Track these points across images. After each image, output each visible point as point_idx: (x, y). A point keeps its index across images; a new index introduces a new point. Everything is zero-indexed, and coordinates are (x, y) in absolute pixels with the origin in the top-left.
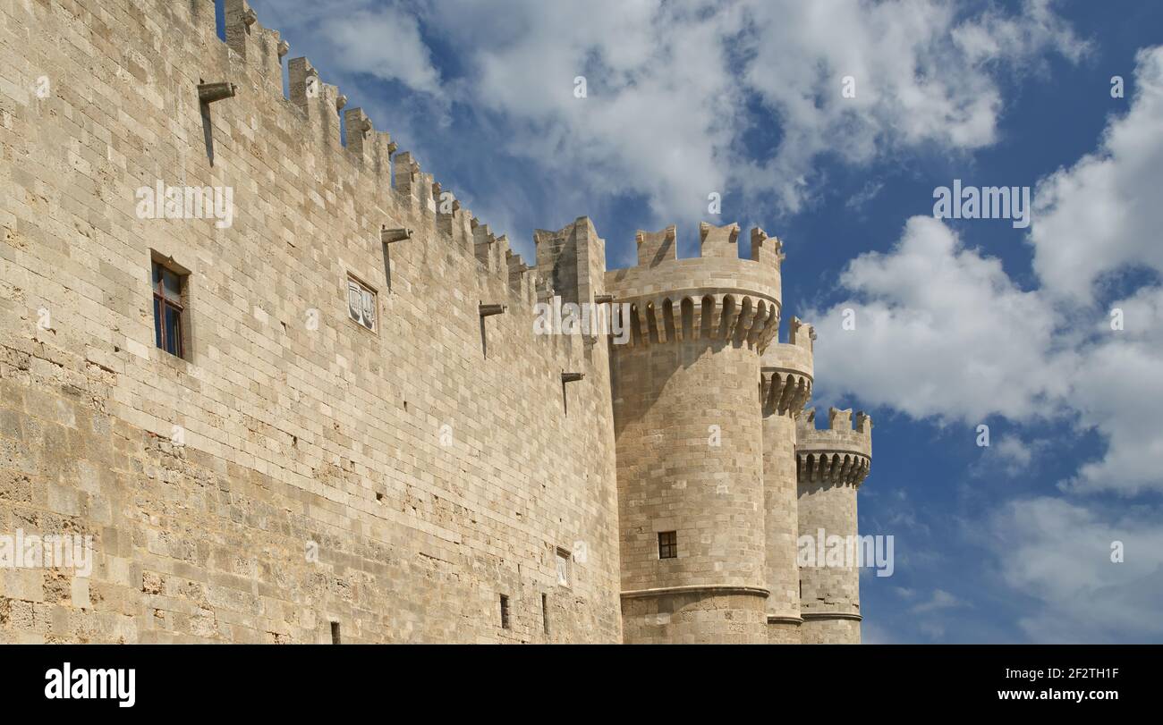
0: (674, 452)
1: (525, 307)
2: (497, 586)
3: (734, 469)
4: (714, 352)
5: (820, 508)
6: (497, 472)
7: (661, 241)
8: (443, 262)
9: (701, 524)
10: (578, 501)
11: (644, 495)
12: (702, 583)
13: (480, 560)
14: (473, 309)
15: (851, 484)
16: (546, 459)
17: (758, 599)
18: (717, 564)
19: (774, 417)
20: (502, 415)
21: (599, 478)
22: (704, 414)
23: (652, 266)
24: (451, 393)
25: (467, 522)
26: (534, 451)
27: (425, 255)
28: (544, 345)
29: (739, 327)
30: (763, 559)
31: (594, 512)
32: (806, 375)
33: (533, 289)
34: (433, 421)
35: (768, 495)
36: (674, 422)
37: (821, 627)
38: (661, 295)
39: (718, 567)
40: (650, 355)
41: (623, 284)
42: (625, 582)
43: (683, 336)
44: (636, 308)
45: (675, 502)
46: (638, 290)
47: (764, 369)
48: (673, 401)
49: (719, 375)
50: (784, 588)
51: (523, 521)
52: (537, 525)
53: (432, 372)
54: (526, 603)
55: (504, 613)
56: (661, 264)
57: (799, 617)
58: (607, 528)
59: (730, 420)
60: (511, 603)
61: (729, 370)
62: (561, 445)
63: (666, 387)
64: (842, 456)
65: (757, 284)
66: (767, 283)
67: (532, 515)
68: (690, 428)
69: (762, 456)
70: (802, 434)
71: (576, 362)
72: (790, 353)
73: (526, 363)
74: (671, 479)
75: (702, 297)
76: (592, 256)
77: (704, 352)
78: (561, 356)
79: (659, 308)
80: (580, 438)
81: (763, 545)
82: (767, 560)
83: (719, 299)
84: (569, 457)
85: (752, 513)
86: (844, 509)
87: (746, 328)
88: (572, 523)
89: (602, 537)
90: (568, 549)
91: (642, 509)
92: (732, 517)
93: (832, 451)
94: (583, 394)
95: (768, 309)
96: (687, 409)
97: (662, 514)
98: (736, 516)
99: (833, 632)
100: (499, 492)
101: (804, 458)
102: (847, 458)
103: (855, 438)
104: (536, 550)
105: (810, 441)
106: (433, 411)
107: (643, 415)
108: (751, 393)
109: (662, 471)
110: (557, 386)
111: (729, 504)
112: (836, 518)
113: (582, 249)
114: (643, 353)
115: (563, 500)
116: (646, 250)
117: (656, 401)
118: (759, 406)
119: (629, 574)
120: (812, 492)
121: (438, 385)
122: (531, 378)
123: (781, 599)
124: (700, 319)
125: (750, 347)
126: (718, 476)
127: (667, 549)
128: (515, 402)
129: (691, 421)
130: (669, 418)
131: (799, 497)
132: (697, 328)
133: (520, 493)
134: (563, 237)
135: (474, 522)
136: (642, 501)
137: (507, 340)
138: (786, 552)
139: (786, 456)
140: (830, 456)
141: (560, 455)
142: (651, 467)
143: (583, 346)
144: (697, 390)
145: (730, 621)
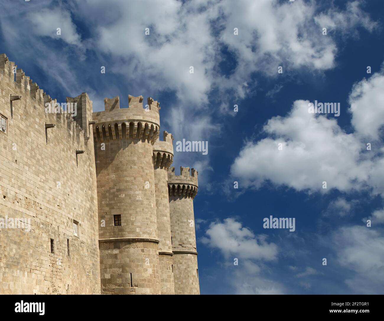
0: (119, 183)
1: (62, 125)
2: (49, 235)
3: (143, 190)
4: (134, 144)
5: (178, 207)
6: (50, 189)
7: (113, 102)
8: (32, 108)
9: (131, 212)
10: (82, 201)
11: (108, 200)
12: (132, 237)
13: (43, 224)
14: (42, 125)
15: (190, 197)
16: (69, 184)
17: (154, 244)
18: (137, 229)
19: (159, 170)
20: (53, 166)
21: (90, 192)
22: (131, 168)
23: (110, 111)
24: (34, 157)
25: (38, 208)
26: (65, 181)
27: (26, 105)
28: (69, 139)
29: (144, 134)
30: (156, 227)
31: (88, 206)
32: (171, 153)
33: (65, 118)
34: (27, 168)
35: (157, 201)
36: (119, 171)
37: (181, 257)
38: (114, 122)
39: (138, 230)
40: (110, 144)
41: (99, 117)
42: (101, 235)
43: (122, 137)
44: (104, 126)
45: (121, 202)
46: (105, 120)
47: (154, 151)
48: (119, 162)
49: (137, 153)
50: (165, 240)
51: (60, 209)
52: (65, 210)
53: (26, 149)
54: (60, 242)
55: (52, 246)
56: (114, 110)
57: (172, 252)
58: (93, 212)
59: (141, 170)
60: (55, 242)
61: (140, 151)
62: (75, 179)
63: (116, 157)
64: (186, 186)
65: (151, 118)
66: (154, 118)
67: (64, 206)
68: (125, 173)
69: (154, 185)
70: (170, 177)
71: (81, 146)
72: (164, 145)
73: (62, 146)
74: (118, 193)
75: (129, 123)
76: (88, 107)
77: (130, 144)
78: (76, 144)
79: (113, 126)
80: (83, 176)
81: (156, 221)
82: (158, 228)
83: (136, 123)
84: (78, 183)
85: (151, 208)
86: (188, 207)
87: (146, 135)
88: (79, 210)
89: (91, 216)
90: (78, 221)
91: (107, 205)
92: (143, 209)
93: (182, 184)
94: (84, 159)
95: (155, 128)
96: (124, 165)
97: (115, 207)
98: (145, 209)
99: (186, 259)
100: (51, 196)
101: (171, 186)
102: (188, 187)
103: (191, 179)
104: (65, 221)
105: (173, 180)
106: (27, 164)
107: (107, 167)
108: (149, 160)
109: (115, 190)
110: (74, 155)
111: (142, 204)
112: (185, 211)
113: (84, 104)
115: (76, 201)
116: (108, 105)
117: (112, 162)
118: (153, 165)
119: (102, 232)
120: (175, 200)
121: (29, 154)
122: (64, 152)
123: (164, 245)
124: (129, 131)
125: (148, 142)
126: (137, 192)
127: (117, 222)
128: (58, 161)
129: (126, 170)
130: (117, 169)
131: (169, 202)
132: (128, 134)
133: (59, 197)
134: (77, 100)
135: (41, 208)
136: (107, 202)
137: (55, 137)
138: (165, 224)
139: (164, 185)
140: (181, 186)
141: (75, 183)
142: (110, 188)
143: (84, 140)
144: (128, 158)
145: (143, 253)
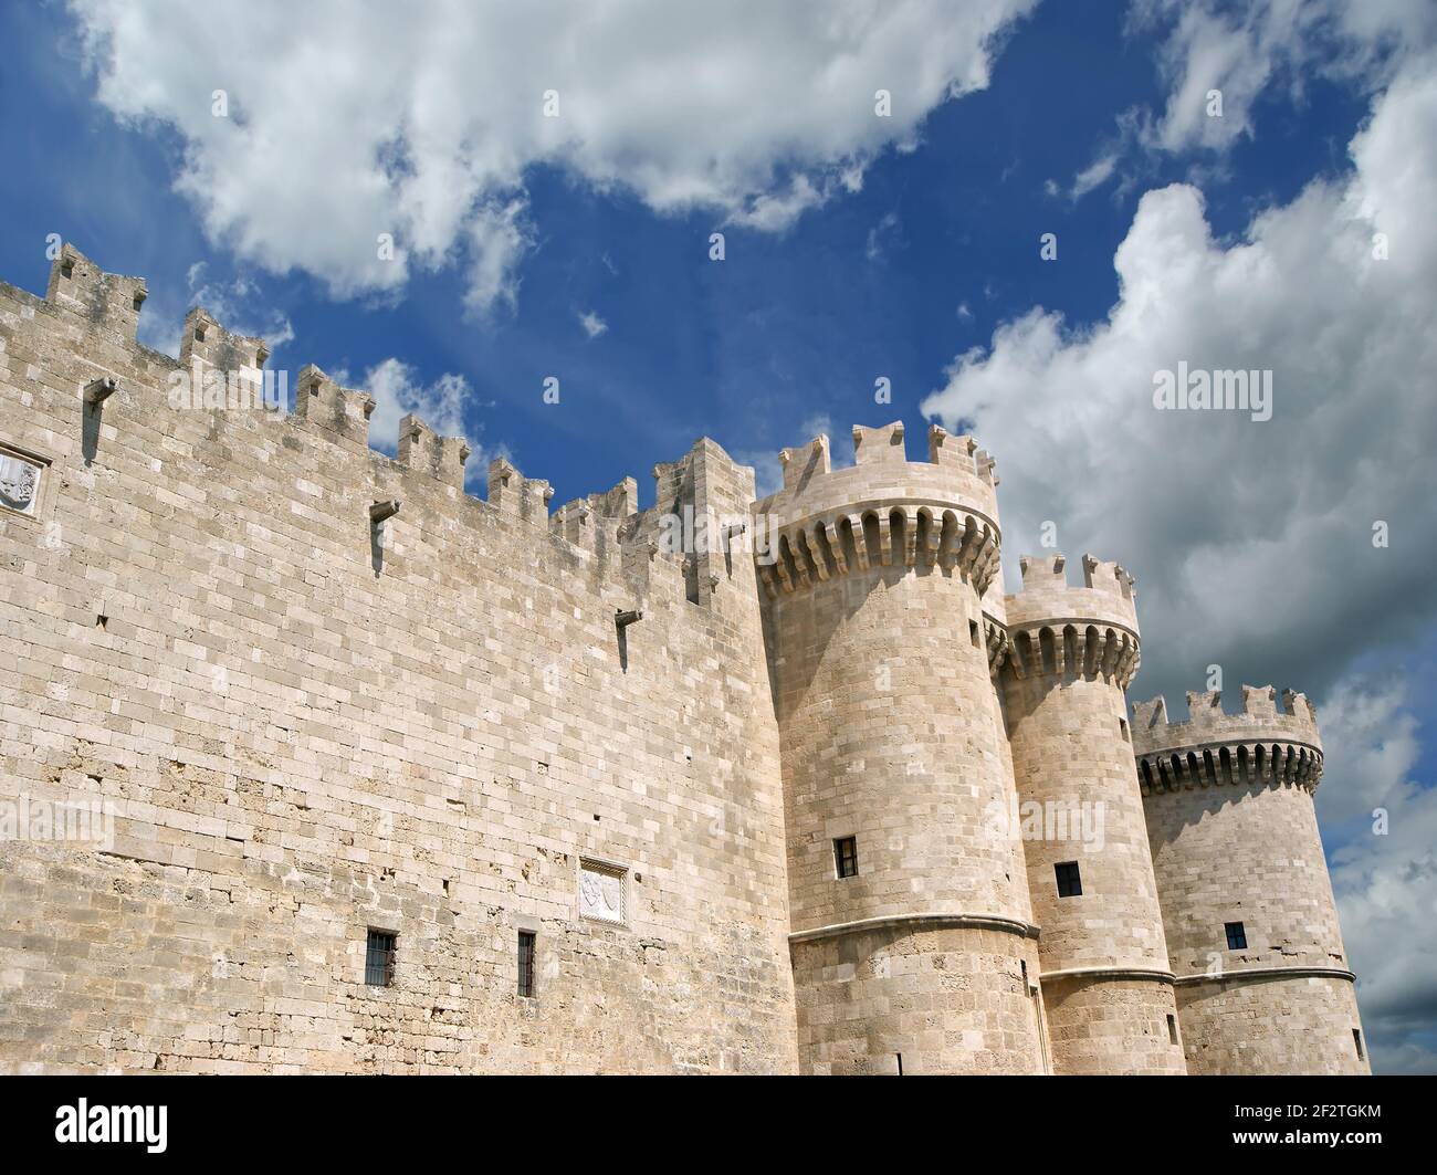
0: (846, 722)
4: (889, 586)
7: (809, 457)
9: (887, 820)
11: (814, 787)
12: (895, 912)
18: (914, 880)
22: (881, 664)
36: (845, 681)
38: (812, 517)
39: (916, 885)
40: (812, 597)
42: (797, 918)
43: (848, 566)
44: (786, 539)
45: (853, 791)
46: (787, 518)
48: (842, 653)
49: (900, 611)
56: (811, 481)
63: (834, 637)
65: (940, 492)
66: (955, 489)
68: (863, 686)
74: (845, 759)
75: (862, 513)
77: (876, 585)
79: (811, 532)
83: (885, 514)
91: (812, 807)
92: (933, 809)
97: (837, 811)
107: (808, 676)
109: (834, 750)
111: (928, 789)
114: (805, 597)
117: (822, 655)
118: (973, 652)
119: (800, 906)
124: (864, 542)
126: (907, 750)
127: (846, 863)
129: (865, 676)
130: (839, 675)
132: (863, 554)
134: (683, 466)
136: (812, 796)
142: (820, 747)
144: (870, 635)
145: (941, 972)
